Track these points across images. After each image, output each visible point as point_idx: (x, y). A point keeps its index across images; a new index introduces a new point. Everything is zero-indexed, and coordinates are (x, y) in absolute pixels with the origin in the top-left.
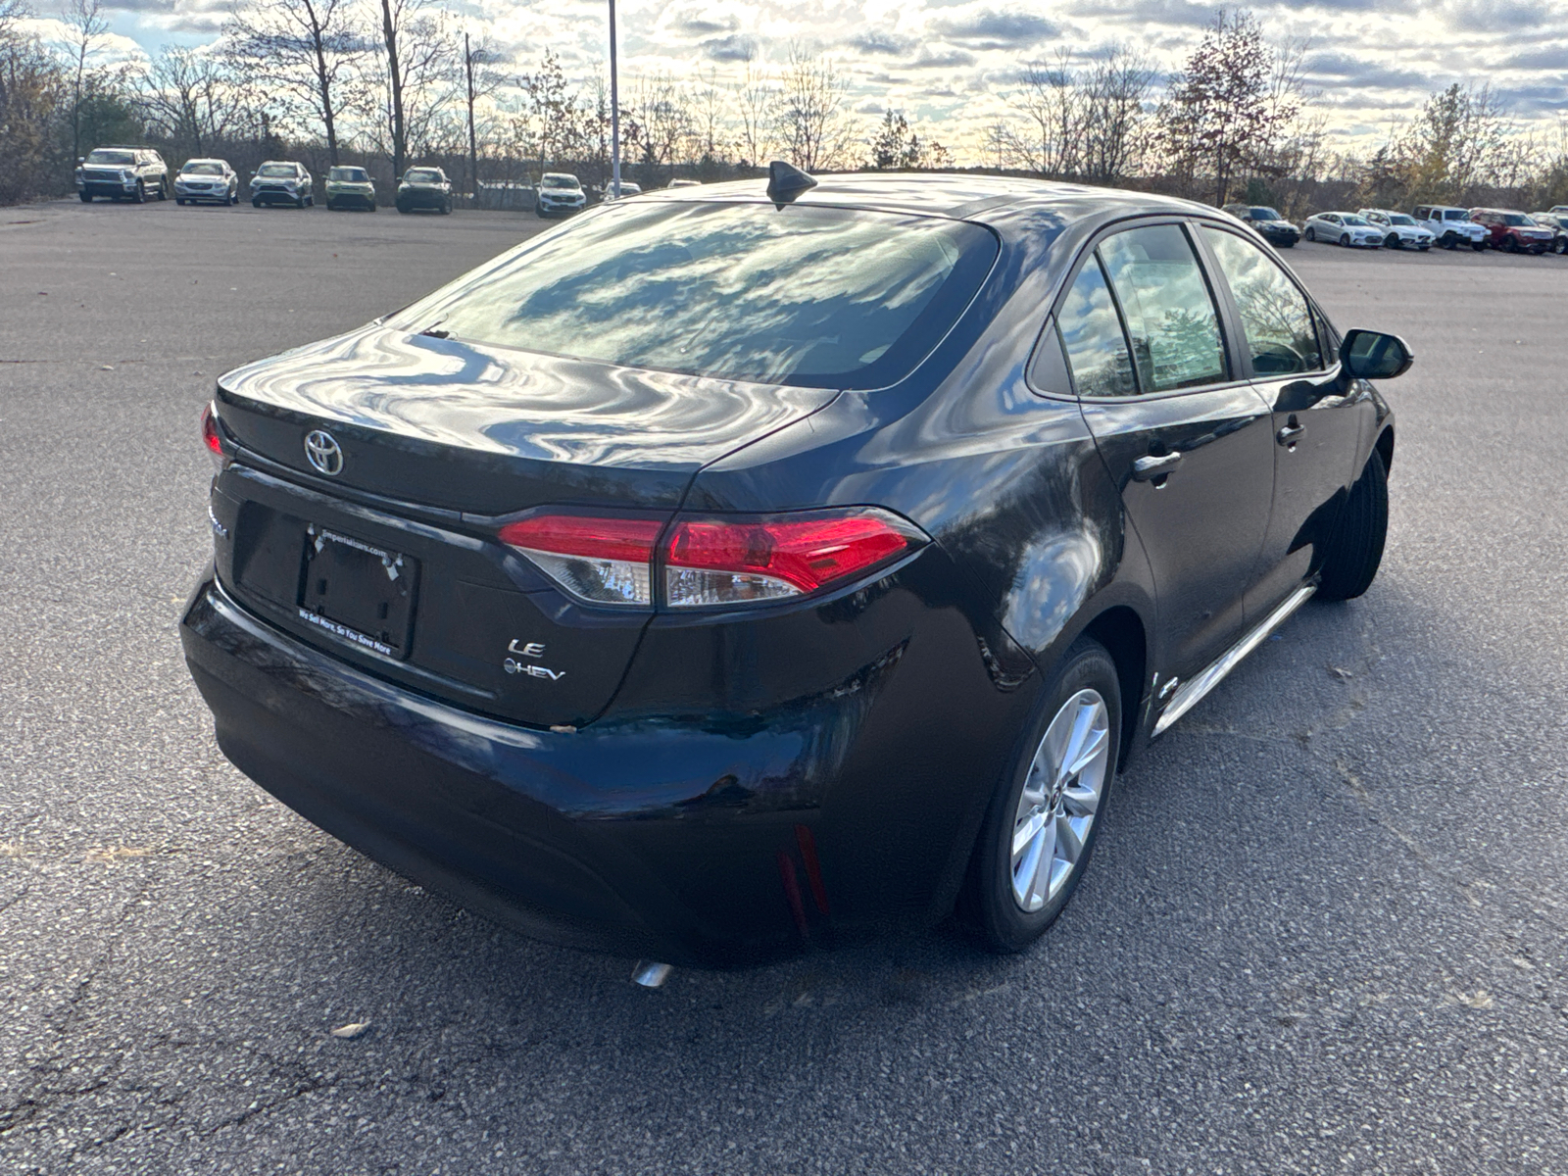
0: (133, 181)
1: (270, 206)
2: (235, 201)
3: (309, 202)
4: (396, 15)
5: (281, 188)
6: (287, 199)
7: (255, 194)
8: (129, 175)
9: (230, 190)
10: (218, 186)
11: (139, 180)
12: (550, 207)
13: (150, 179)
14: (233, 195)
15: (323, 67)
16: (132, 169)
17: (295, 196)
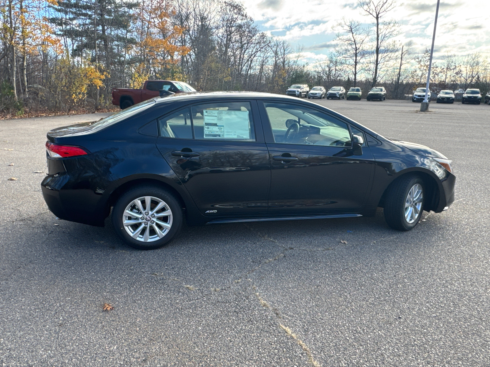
0: (299, 93)
1: (332, 99)
2: (324, 97)
3: (343, 98)
4: (381, 43)
5: (335, 94)
6: (336, 97)
7: (328, 96)
8: (298, 91)
9: (322, 95)
10: (319, 94)
11: (300, 93)
12: (417, 99)
13: (303, 92)
14: (323, 96)
15: (356, 60)
16: (299, 90)
17: (338, 96)
